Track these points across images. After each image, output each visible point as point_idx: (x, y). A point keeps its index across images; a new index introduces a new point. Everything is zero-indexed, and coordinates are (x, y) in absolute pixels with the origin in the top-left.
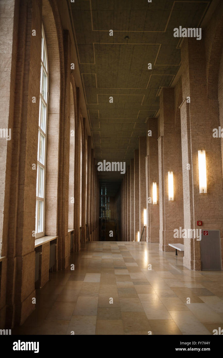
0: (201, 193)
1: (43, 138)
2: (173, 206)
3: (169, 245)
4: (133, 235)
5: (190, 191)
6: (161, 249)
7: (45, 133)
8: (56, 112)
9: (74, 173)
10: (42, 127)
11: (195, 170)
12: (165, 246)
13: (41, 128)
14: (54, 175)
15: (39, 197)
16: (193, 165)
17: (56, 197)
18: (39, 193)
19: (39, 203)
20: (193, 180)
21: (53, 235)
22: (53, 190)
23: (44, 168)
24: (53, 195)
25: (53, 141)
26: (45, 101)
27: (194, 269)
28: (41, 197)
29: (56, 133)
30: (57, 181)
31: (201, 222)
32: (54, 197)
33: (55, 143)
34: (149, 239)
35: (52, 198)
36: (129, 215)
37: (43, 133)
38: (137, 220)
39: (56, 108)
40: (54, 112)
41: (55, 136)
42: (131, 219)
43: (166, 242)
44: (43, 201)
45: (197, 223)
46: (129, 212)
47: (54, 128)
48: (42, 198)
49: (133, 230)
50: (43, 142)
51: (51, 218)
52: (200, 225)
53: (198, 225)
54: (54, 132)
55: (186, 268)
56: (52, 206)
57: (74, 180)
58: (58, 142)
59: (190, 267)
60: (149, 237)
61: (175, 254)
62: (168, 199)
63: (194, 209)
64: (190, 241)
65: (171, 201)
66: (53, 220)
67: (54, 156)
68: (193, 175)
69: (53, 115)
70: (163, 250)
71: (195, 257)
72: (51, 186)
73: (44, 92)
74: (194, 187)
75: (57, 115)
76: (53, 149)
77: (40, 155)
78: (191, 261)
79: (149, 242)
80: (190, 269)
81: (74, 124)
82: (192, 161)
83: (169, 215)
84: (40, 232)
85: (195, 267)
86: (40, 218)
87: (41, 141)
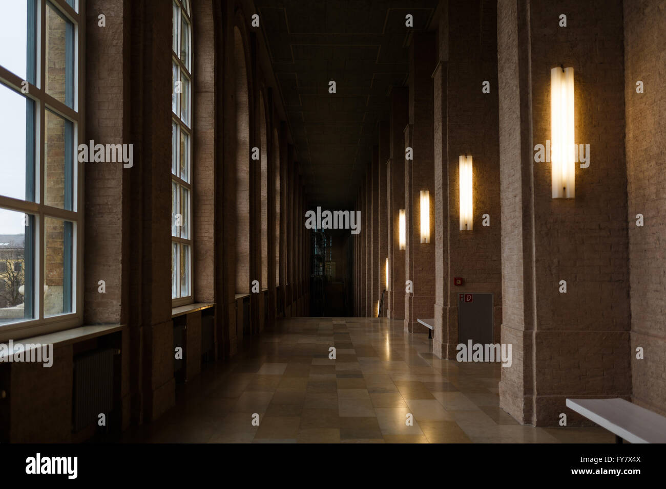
0: (462, 231)
1: (186, 137)
2: (429, 252)
3: (419, 321)
4: (369, 307)
5: (443, 227)
6: (406, 329)
7: (190, 127)
8: (207, 90)
9: (248, 194)
10: (184, 117)
11: (453, 189)
12: (413, 324)
13: (182, 120)
14: (207, 200)
15: (182, 237)
16: (450, 181)
17: (211, 238)
18: (182, 232)
19: (182, 248)
20: (449, 207)
21: (208, 301)
22: (207, 227)
23: (190, 189)
24: (206, 234)
25: (204, 141)
26: (187, 71)
27: (447, 357)
28: (186, 239)
29: (210, 127)
30: (213, 211)
31: (462, 279)
32: (208, 238)
33: (208, 144)
34: (391, 312)
35: (206, 239)
36: (364, 270)
37: (186, 127)
38: (376, 280)
39: (207, 83)
40: (204, 90)
41: (208, 131)
42: (367, 278)
43: (413, 317)
44: (189, 244)
45: (454, 282)
46: (364, 264)
47: (205, 118)
48: (188, 240)
49: (369, 298)
50: (186, 144)
51: (204, 274)
52: (459, 285)
53: (456, 284)
54: (206, 126)
55: (436, 356)
56: (205, 253)
57: (248, 206)
58: (213, 142)
59: (441, 354)
60: (391, 308)
61: (428, 337)
62: (420, 241)
63: (449, 257)
64: (442, 311)
65: (425, 243)
66: (208, 276)
67: (207, 167)
68: (449, 199)
69: (203, 94)
70: (410, 331)
71: (449, 338)
72: (202, 219)
73: (185, 53)
74: (450, 220)
75: (210, 94)
76: (204, 156)
77: (182, 166)
78: (442, 345)
79: (391, 318)
80: (441, 358)
81: (248, 103)
82: (448, 174)
83: (421, 269)
84: (186, 295)
85: (449, 355)
86: (184, 273)
87: (183, 142)
